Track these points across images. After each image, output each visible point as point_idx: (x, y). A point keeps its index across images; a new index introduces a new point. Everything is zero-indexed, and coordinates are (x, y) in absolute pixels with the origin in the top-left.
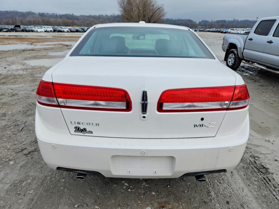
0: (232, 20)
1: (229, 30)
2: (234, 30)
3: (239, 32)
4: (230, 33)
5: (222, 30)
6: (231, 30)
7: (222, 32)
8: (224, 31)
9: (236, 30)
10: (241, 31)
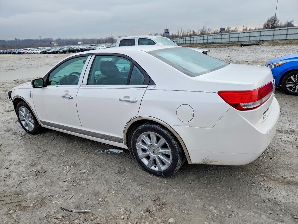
0: (14, 39)
1: (22, 50)
2: (27, 50)
3: (35, 52)
4: (24, 53)
5: (13, 51)
6: (24, 50)
7: (14, 53)
8: (17, 52)
9: (29, 49)
10: (36, 50)
